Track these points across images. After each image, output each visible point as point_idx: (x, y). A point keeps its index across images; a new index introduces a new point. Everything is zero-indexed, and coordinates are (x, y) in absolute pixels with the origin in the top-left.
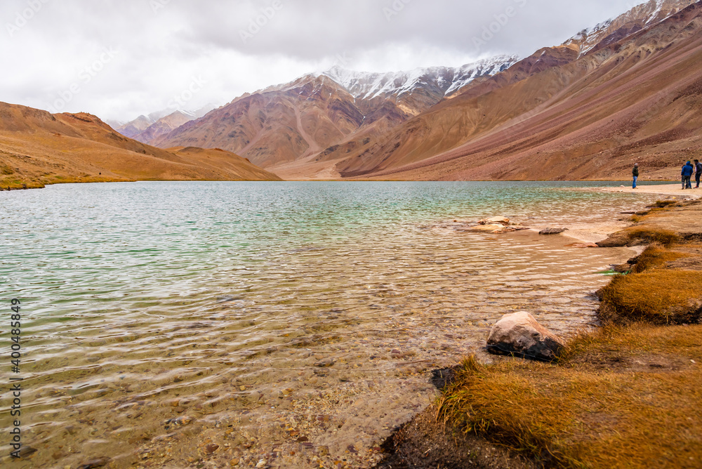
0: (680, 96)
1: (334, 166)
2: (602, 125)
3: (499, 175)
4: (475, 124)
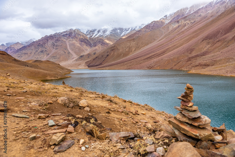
0: (204, 40)
1: (84, 63)
2: (180, 49)
3: (150, 67)
4: (134, 48)
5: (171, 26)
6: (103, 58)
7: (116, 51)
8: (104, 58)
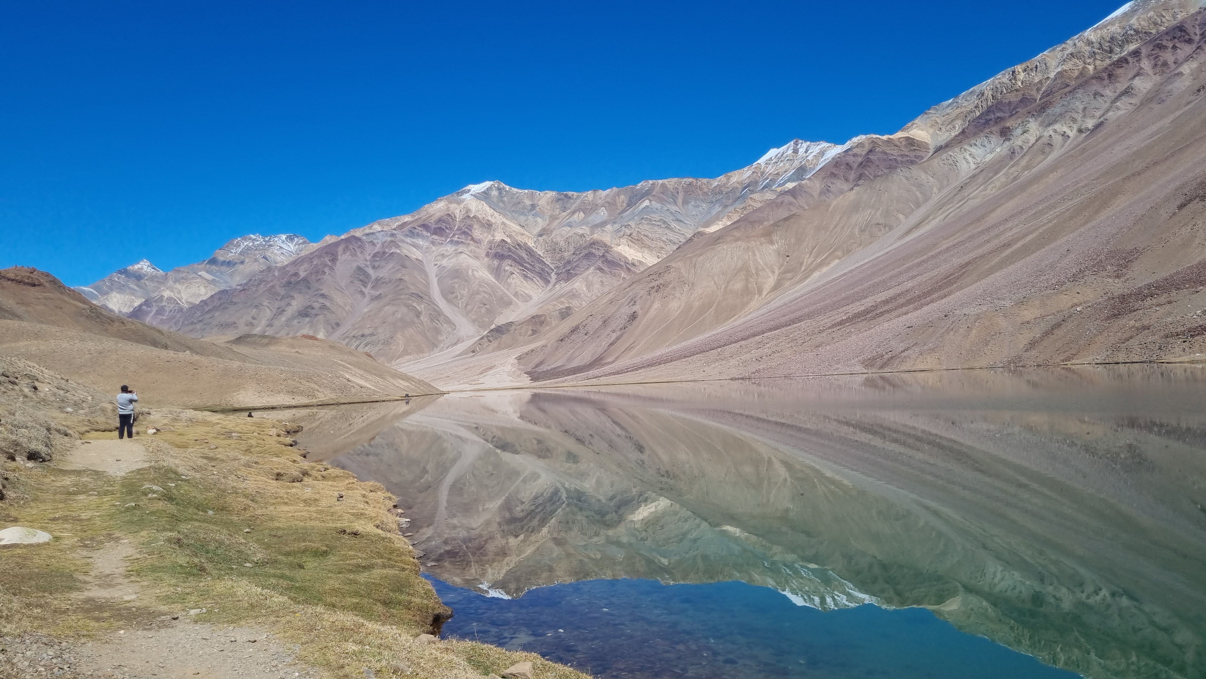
0: (1190, 201)
1: (512, 359)
2: (1050, 259)
3: (880, 362)
4: (773, 272)
5: (968, 157)
6: (609, 331)
7: (678, 295)
8: (614, 331)
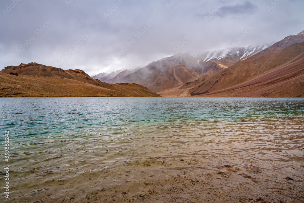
3: (265, 95)
4: (254, 71)
6: (210, 85)
7: (228, 76)
8: (212, 85)
